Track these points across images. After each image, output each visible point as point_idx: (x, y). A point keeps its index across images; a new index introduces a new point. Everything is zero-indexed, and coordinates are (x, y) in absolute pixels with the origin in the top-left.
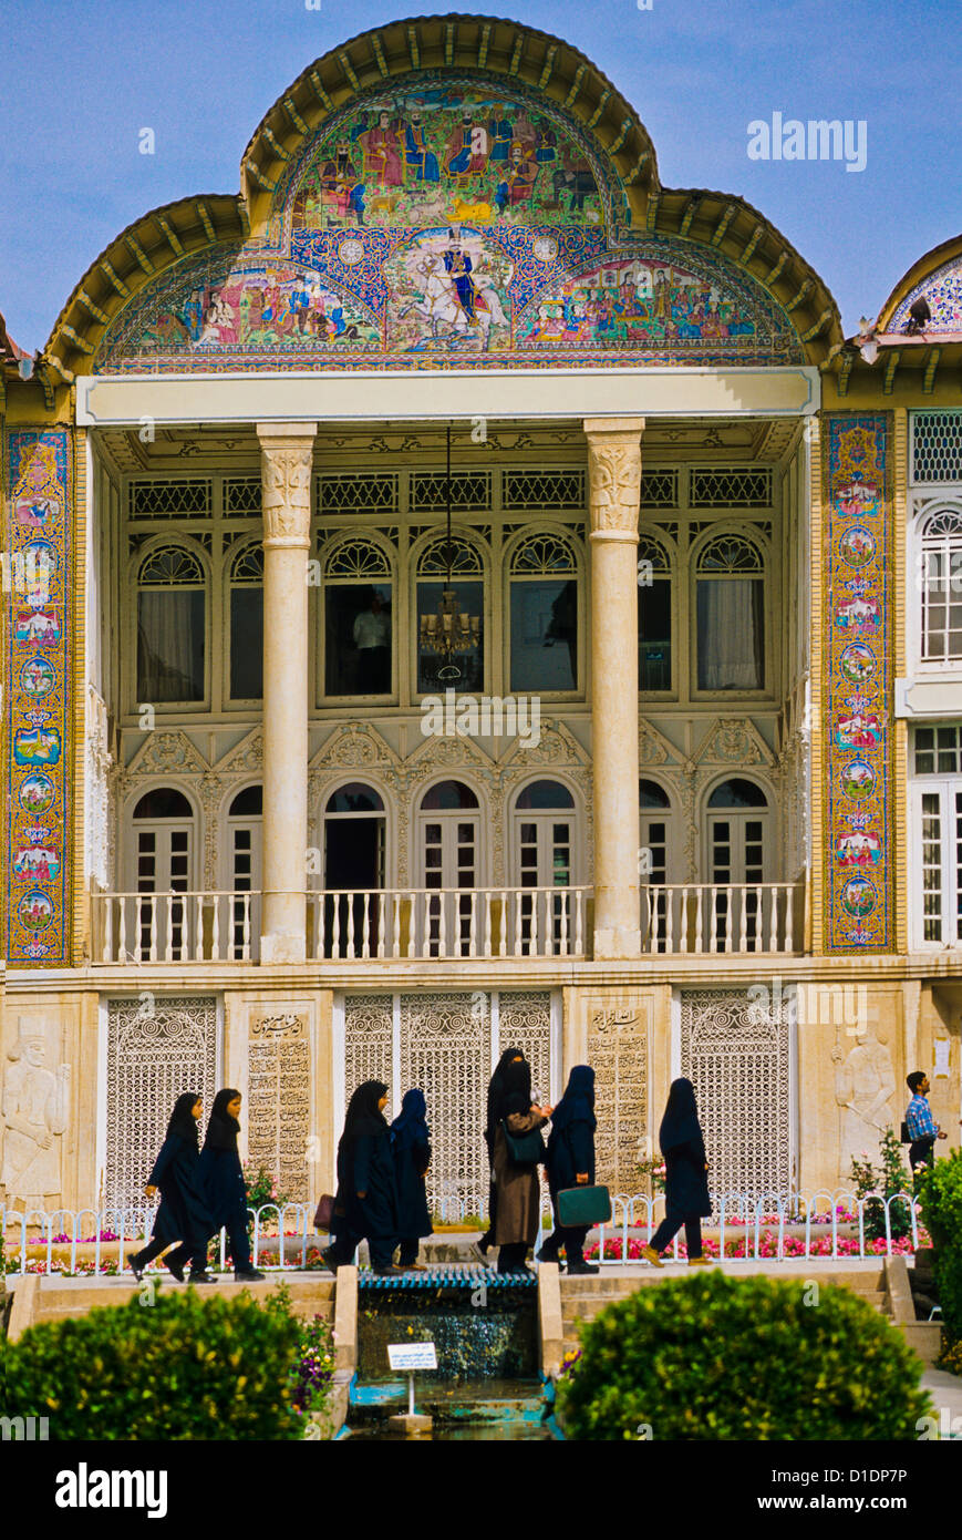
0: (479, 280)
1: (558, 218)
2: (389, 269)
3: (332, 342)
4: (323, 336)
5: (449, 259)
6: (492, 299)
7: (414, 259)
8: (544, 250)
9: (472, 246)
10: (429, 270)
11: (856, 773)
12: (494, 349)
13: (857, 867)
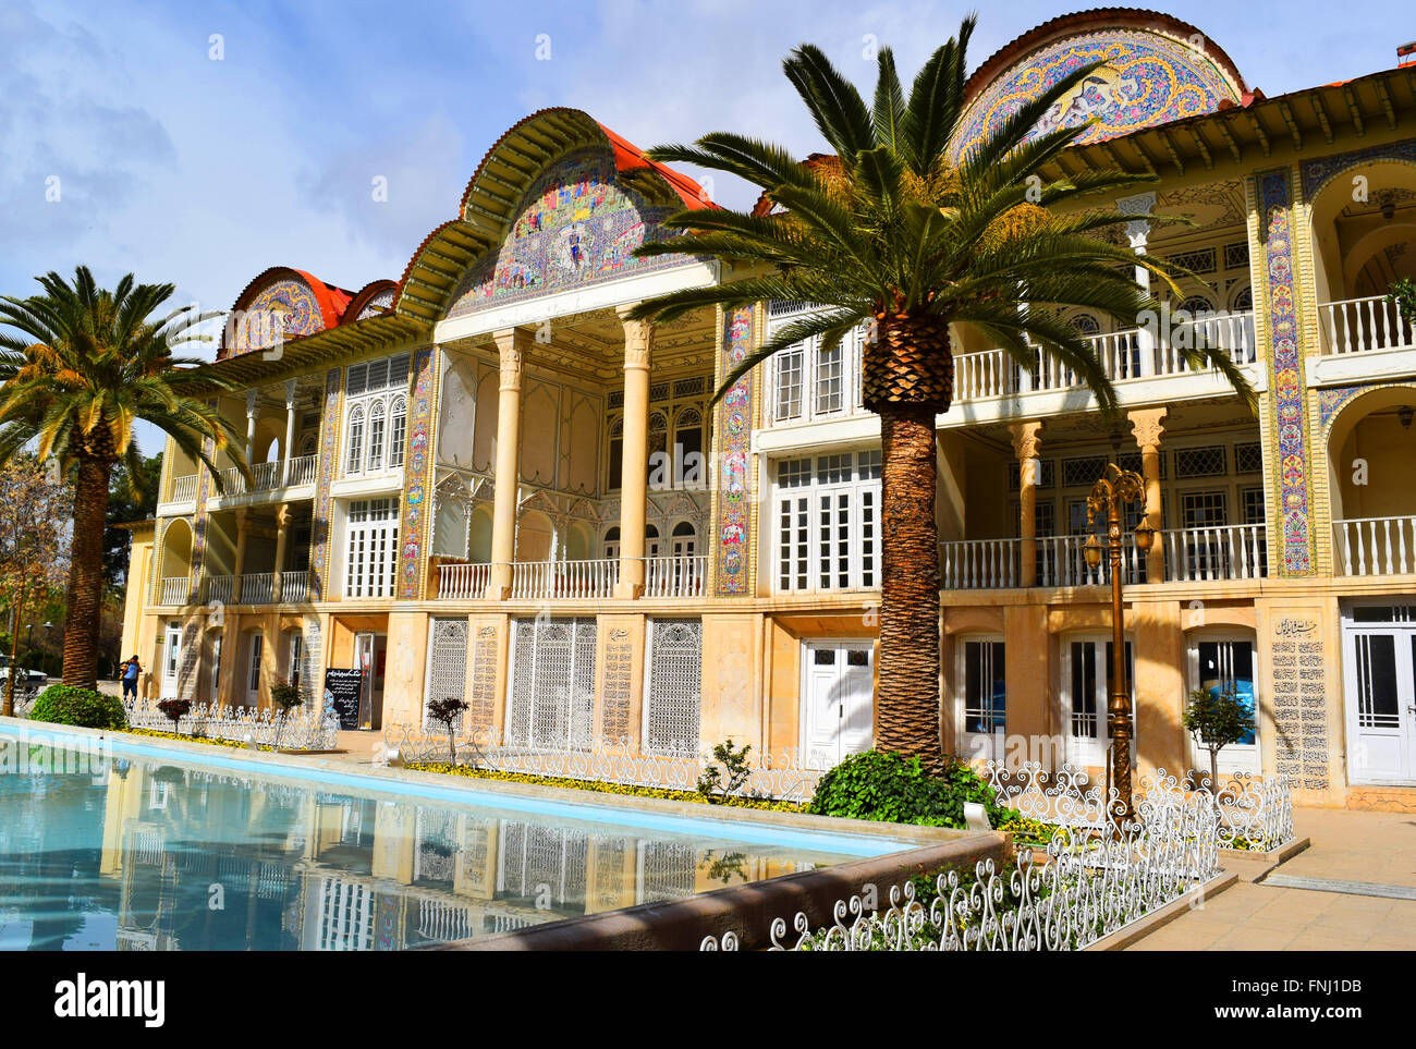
0: (581, 246)
2: (548, 249)
3: (525, 288)
4: (522, 285)
5: (571, 239)
6: (586, 254)
7: (559, 241)
8: (608, 225)
9: (580, 231)
10: (563, 246)
11: (734, 488)
12: (585, 278)
13: (732, 544)
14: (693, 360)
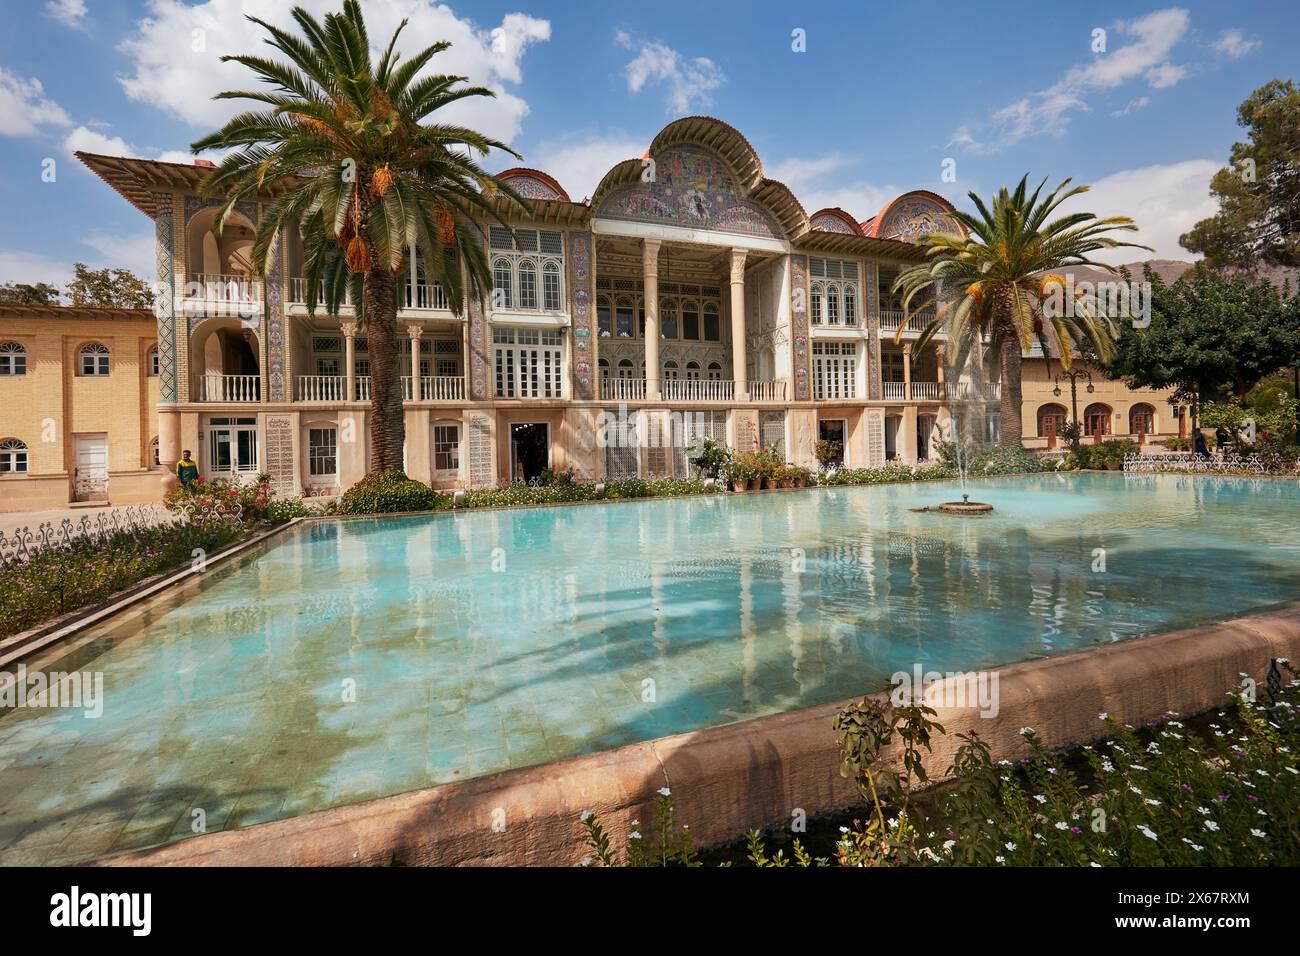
0: (703, 205)
1: (724, 191)
2: (680, 200)
3: (664, 217)
5: (696, 198)
6: (707, 211)
7: (686, 197)
8: (720, 199)
9: (701, 195)
10: (690, 201)
11: (801, 352)
12: (707, 225)
13: (801, 377)
14: (635, 271)
